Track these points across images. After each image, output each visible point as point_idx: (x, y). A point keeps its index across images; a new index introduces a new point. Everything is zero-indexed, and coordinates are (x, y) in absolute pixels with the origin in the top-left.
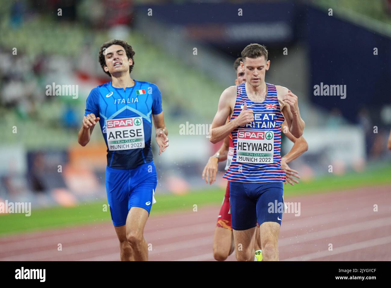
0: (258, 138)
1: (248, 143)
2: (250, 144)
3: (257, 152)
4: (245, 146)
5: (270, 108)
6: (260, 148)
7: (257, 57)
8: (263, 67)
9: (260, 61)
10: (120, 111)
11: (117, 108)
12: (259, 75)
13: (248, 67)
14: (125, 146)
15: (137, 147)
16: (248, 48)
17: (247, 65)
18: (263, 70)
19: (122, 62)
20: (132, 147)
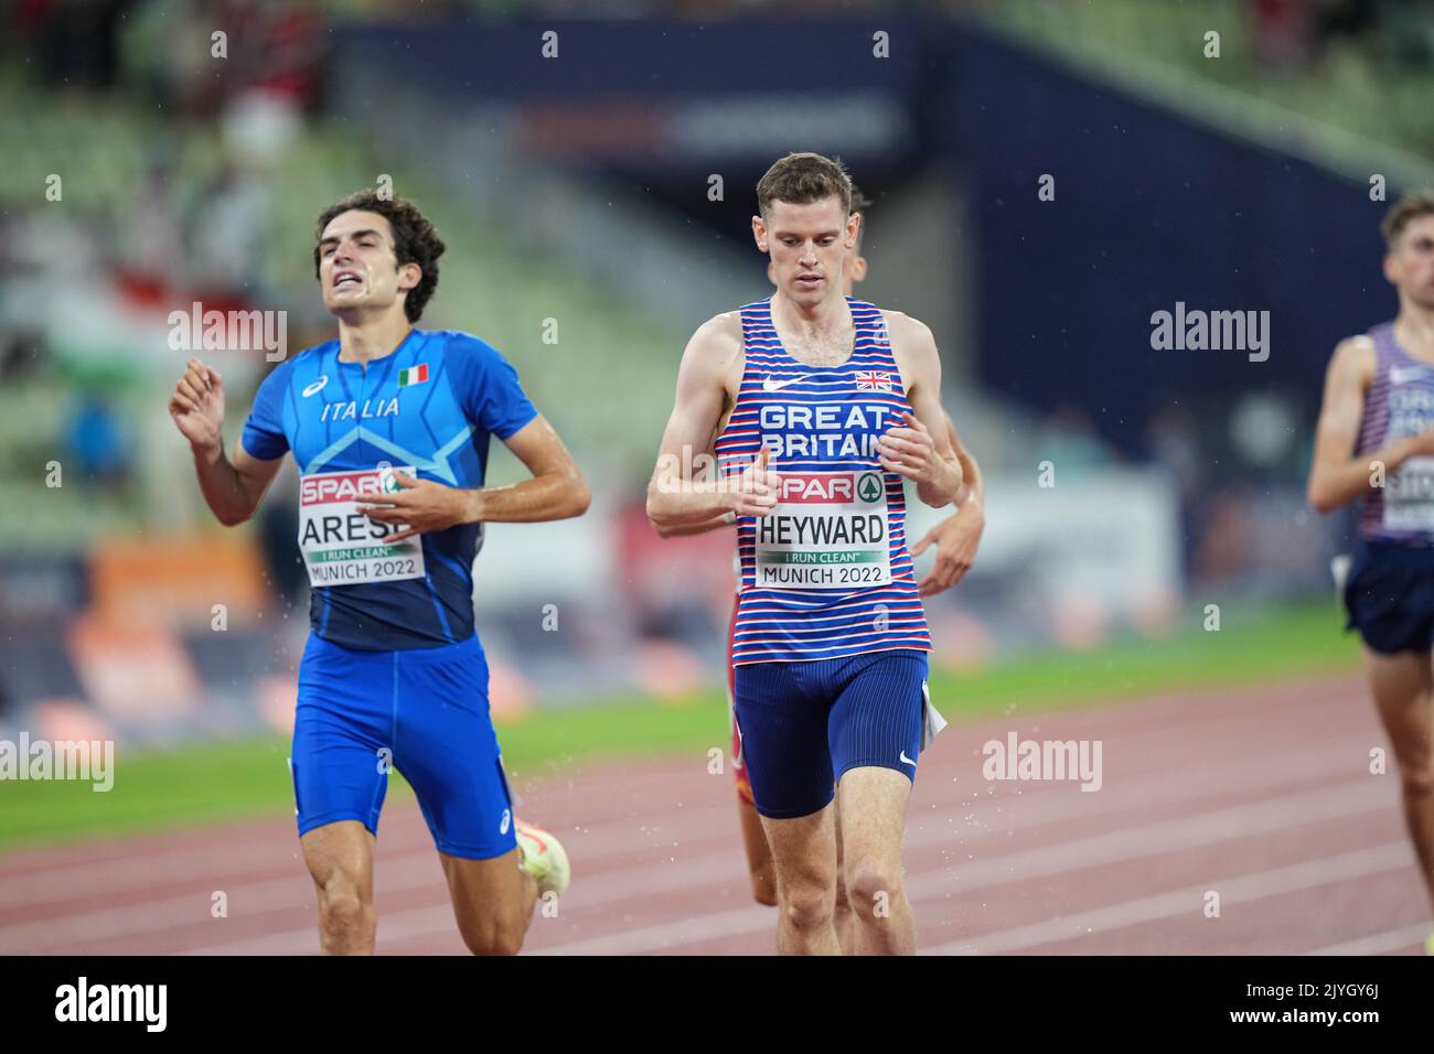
0: (831, 497)
1: (795, 518)
2: (806, 519)
3: (831, 548)
4: (788, 529)
5: (870, 387)
6: (841, 531)
7: (812, 200)
8: (835, 234)
9: (824, 215)
10: (338, 447)
11: (328, 435)
12: (820, 266)
13: (780, 236)
14: (352, 571)
15: (395, 577)
16: (780, 167)
17: (778, 227)
18: (836, 244)
19: (361, 273)
20: (377, 574)
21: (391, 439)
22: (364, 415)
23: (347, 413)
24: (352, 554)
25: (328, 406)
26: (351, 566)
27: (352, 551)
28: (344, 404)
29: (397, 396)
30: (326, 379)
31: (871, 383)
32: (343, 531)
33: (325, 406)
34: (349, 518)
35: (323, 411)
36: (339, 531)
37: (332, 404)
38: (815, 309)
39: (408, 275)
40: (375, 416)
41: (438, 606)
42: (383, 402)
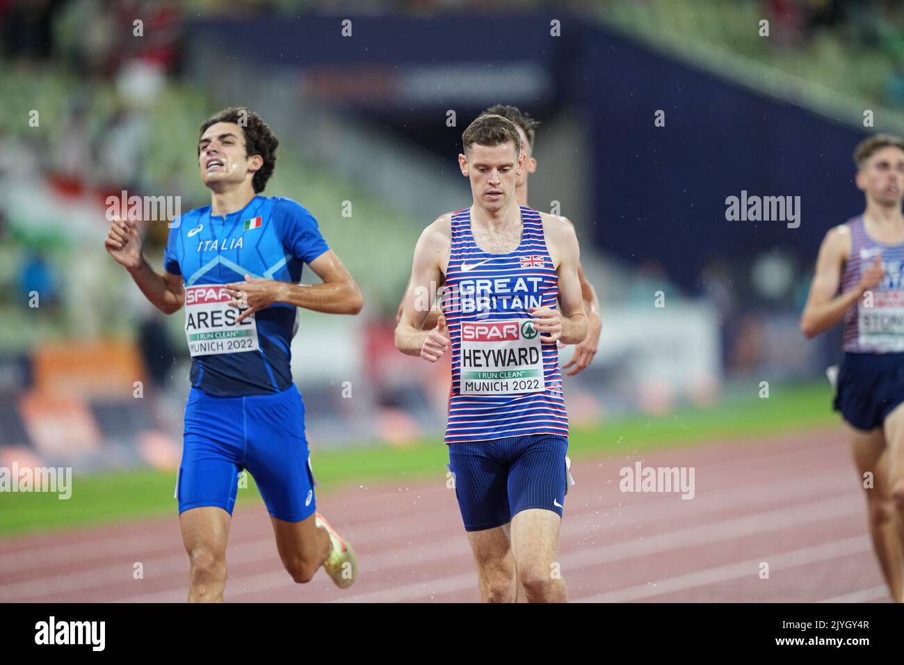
0: (505, 337)
1: (483, 351)
2: (490, 351)
3: (506, 369)
4: (479, 358)
5: (530, 265)
6: (512, 358)
7: (497, 143)
8: (511, 165)
9: (505, 153)
10: (207, 268)
11: (201, 261)
12: (501, 185)
13: (477, 166)
14: (215, 346)
15: (241, 350)
16: (477, 123)
17: (476, 161)
18: (511, 172)
19: (224, 160)
20: (229, 348)
21: (238, 263)
22: (222, 248)
23: (212, 247)
24: (215, 336)
25: (201, 243)
26: (214, 343)
27: (214, 334)
28: (211, 241)
29: (242, 236)
30: (202, 226)
31: (531, 263)
32: (209, 321)
33: (200, 241)
34: (212, 313)
35: (199, 245)
36: (206, 321)
37: (204, 242)
38: (497, 213)
39: (254, 162)
40: (229, 249)
41: (268, 367)
42: (234, 240)
